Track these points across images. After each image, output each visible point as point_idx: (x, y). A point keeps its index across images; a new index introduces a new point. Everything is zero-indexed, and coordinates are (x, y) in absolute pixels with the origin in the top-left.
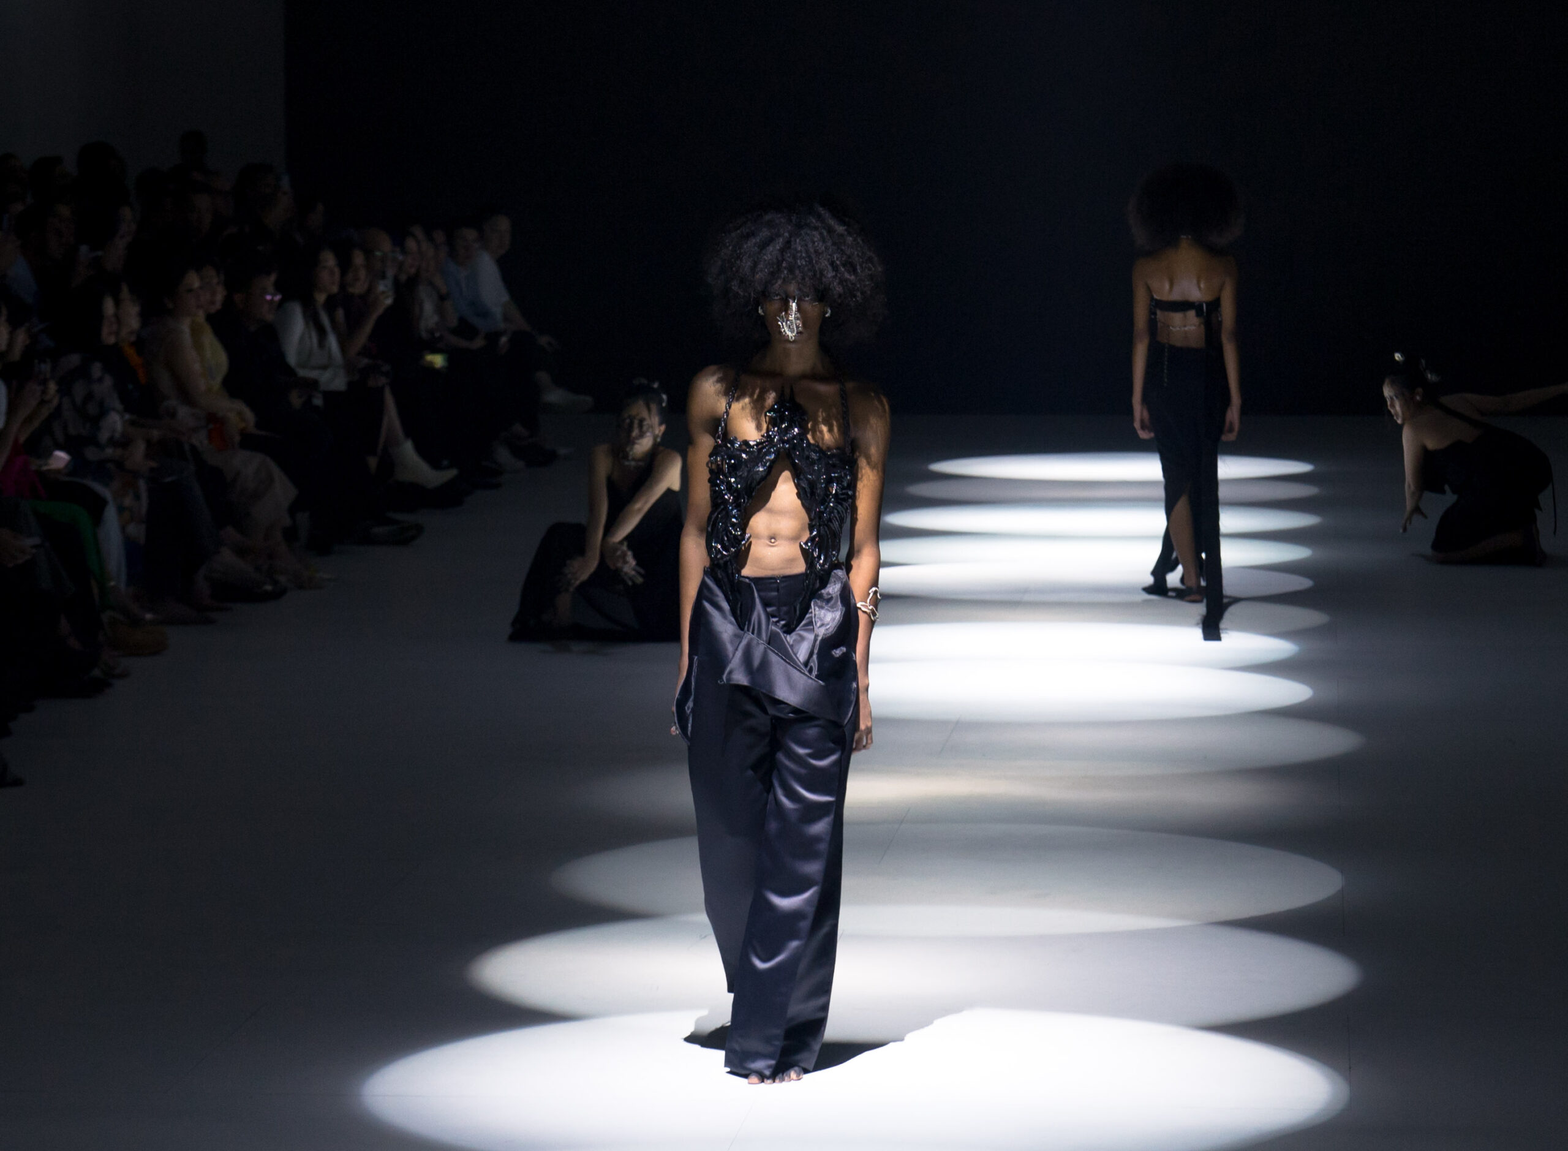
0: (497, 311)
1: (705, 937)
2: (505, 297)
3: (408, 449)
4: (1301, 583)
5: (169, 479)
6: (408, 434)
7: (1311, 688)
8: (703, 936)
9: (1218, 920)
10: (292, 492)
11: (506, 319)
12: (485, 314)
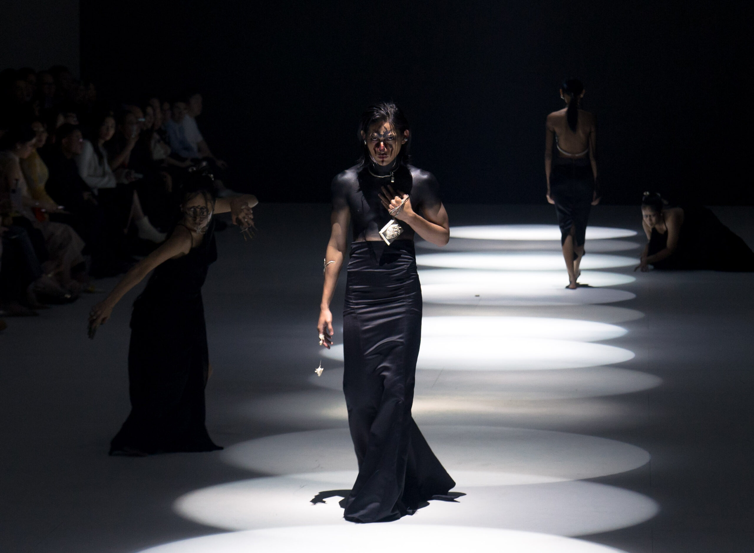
0: (194, 147)
1: (303, 486)
2: (200, 138)
3: (145, 221)
4: (630, 296)
5: (14, 237)
6: (146, 213)
7: (634, 352)
8: (302, 486)
9: (582, 478)
10: (83, 244)
11: (199, 150)
12: (187, 148)
